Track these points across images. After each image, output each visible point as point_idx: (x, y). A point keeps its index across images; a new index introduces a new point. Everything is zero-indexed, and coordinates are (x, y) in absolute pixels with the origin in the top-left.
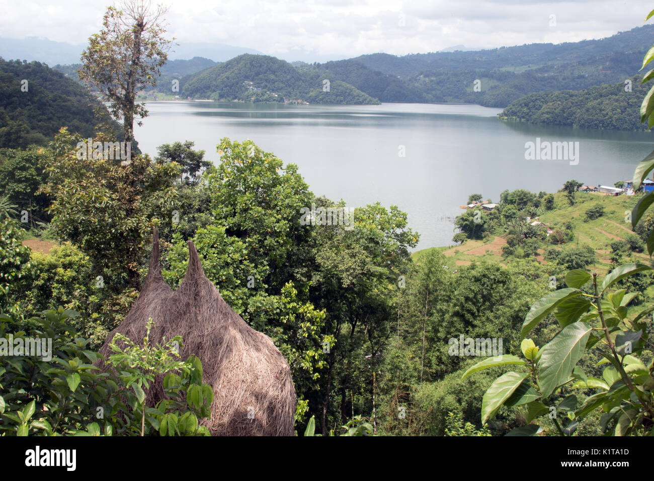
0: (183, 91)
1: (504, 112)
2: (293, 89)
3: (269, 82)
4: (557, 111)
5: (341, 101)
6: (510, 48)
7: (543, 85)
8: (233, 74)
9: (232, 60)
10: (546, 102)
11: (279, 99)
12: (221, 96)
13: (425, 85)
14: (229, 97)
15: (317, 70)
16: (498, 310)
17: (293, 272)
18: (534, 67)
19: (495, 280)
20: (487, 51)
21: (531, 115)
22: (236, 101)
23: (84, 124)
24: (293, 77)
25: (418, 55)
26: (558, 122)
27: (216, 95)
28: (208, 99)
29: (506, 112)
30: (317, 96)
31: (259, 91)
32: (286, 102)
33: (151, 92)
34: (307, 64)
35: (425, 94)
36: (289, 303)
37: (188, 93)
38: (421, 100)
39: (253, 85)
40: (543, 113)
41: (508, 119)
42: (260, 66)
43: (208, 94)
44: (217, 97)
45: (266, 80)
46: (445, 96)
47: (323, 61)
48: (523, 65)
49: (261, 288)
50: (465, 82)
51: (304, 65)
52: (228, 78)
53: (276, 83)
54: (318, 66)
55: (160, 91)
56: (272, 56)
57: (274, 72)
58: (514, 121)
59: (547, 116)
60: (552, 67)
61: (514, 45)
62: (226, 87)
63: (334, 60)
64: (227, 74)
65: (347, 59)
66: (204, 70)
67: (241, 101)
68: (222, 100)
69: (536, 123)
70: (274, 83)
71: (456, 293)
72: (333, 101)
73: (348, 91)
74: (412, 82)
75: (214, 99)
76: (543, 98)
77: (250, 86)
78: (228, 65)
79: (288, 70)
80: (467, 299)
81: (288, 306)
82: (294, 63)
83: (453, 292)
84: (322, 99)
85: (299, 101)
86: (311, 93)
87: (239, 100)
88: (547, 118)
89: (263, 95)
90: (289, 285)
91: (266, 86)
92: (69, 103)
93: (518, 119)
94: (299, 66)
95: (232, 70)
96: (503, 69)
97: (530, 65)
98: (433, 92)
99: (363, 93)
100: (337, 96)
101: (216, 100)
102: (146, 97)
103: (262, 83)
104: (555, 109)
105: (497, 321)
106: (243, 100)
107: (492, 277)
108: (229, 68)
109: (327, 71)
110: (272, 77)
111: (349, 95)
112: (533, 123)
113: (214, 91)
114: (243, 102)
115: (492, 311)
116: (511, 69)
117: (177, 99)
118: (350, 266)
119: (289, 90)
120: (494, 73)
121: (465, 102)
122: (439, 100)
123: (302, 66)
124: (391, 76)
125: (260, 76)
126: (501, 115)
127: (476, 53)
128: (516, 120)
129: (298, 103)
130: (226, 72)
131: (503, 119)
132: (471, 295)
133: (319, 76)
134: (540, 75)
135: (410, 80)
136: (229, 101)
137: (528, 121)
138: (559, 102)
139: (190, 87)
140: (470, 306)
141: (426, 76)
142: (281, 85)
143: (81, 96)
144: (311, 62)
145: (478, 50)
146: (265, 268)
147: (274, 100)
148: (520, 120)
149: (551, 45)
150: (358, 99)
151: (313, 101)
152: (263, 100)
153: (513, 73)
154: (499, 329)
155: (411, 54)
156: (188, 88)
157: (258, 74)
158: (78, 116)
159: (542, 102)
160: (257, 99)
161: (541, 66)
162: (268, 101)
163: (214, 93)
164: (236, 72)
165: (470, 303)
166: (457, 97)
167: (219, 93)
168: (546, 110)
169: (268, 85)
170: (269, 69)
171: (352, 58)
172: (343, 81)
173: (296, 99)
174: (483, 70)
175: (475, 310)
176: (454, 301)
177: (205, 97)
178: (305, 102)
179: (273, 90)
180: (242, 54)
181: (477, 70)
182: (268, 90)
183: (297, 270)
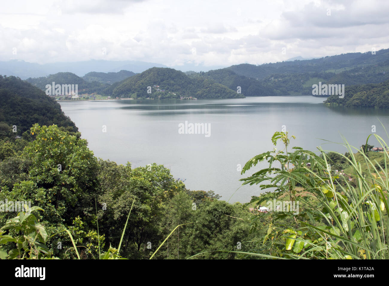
0: (113, 93)
1: (328, 100)
2: (186, 89)
3: (170, 85)
4: (363, 98)
5: (219, 97)
6: (332, 57)
7: (354, 81)
8: (146, 81)
9: (145, 71)
10: (356, 92)
11: (177, 96)
12: (138, 96)
13: (275, 84)
14: (143, 96)
15: (202, 76)
16: (225, 233)
17: (83, 211)
18: (348, 69)
19: (222, 212)
20: (316, 59)
21: (346, 102)
22: (148, 98)
23: (42, 117)
24: (186, 82)
25: (270, 64)
26: (364, 105)
27: (134, 95)
28: (130, 98)
29: (329, 100)
30: (202, 94)
31: (164, 91)
32: (182, 98)
33: (92, 95)
34: (196, 72)
35: (275, 90)
36: (78, 231)
37: (116, 94)
38: (272, 94)
39: (159, 88)
40: (354, 100)
41: (330, 105)
42: (164, 75)
43: (130, 95)
44: (135, 96)
45: (168, 84)
46: (288, 91)
47: (206, 71)
48: (340, 68)
49: (60, 221)
50: (302, 81)
51: (193, 73)
52: (143, 84)
53: (175, 86)
54: (203, 74)
55: (98, 94)
56: (172, 68)
57: (173, 79)
58: (335, 106)
59: (357, 101)
60: (361, 68)
61: (335, 55)
62: (141, 89)
63: (214, 69)
64: (142, 81)
65: (222, 68)
66: (127, 79)
67: (151, 99)
68: (139, 98)
69: (350, 107)
70: (173, 86)
71: (197, 222)
72: (213, 96)
73: (223, 90)
74: (266, 82)
75: (134, 98)
76: (353, 90)
77: (157, 88)
78: (142, 75)
79: (183, 77)
80: (204, 226)
81: (77, 233)
82: (187, 72)
83: (195, 221)
84: (206, 96)
85: (191, 97)
86: (198, 92)
87: (150, 98)
88: (357, 103)
89: (166, 94)
90: (78, 219)
91: (168, 88)
92: (31, 103)
93: (337, 105)
94: (190, 74)
95: (145, 78)
96: (327, 72)
97: (346, 68)
98: (281, 89)
99: (233, 91)
100: (216, 93)
101: (135, 98)
102: (88, 98)
103: (165, 86)
104: (362, 97)
105: (224, 240)
106: (153, 98)
107: (220, 210)
108: (143, 77)
109: (209, 77)
110: (172, 82)
111: (224, 92)
112: (347, 106)
113: (134, 92)
114: (153, 99)
115: (221, 234)
116: (333, 71)
117: (109, 98)
118: (120, 206)
119: (184, 90)
120: (321, 74)
121: (303, 94)
122: (285, 93)
123: (192, 74)
124: (251, 79)
125: (164, 82)
126: (326, 102)
127: (309, 61)
128: (336, 105)
129: (190, 99)
130: (141, 79)
131: (327, 105)
132: (207, 223)
133: (203, 81)
134: (352, 74)
135: (265, 81)
136: (144, 99)
137: (344, 105)
138: (365, 92)
139: (117, 90)
140: (205, 230)
141: (275, 78)
142: (178, 87)
143: (43, 98)
144: (198, 71)
145: (310, 59)
146: (63, 208)
147: (174, 97)
148: (339, 105)
149: (360, 53)
150: (230, 95)
151: (200, 97)
152: (166, 98)
153: (334, 73)
154: (225, 246)
155: (265, 63)
156: (116, 91)
157: (162, 80)
158: (37, 112)
159: (353, 92)
160: (162, 97)
161: (353, 68)
162: (170, 98)
163: (134, 94)
164: (148, 79)
165: (206, 228)
166: (297, 91)
167: (137, 94)
168: (356, 97)
169: (170, 88)
170: (170, 77)
171: (226, 67)
172: (220, 83)
173: (189, 96)
174: (314, 72)
175: (210, 233)
176: (195, 227)
177: (127, 97)
178: (194, 98)
179: (173, 91)
180: (151, 67)
181: (310, 72)
182: (170, 91)
183: (85, 209)
